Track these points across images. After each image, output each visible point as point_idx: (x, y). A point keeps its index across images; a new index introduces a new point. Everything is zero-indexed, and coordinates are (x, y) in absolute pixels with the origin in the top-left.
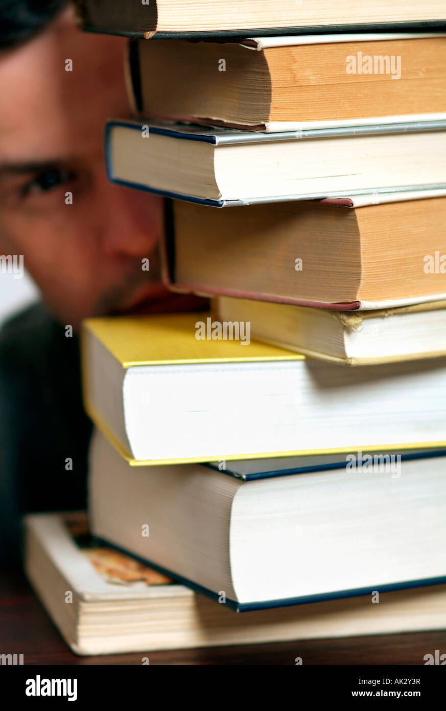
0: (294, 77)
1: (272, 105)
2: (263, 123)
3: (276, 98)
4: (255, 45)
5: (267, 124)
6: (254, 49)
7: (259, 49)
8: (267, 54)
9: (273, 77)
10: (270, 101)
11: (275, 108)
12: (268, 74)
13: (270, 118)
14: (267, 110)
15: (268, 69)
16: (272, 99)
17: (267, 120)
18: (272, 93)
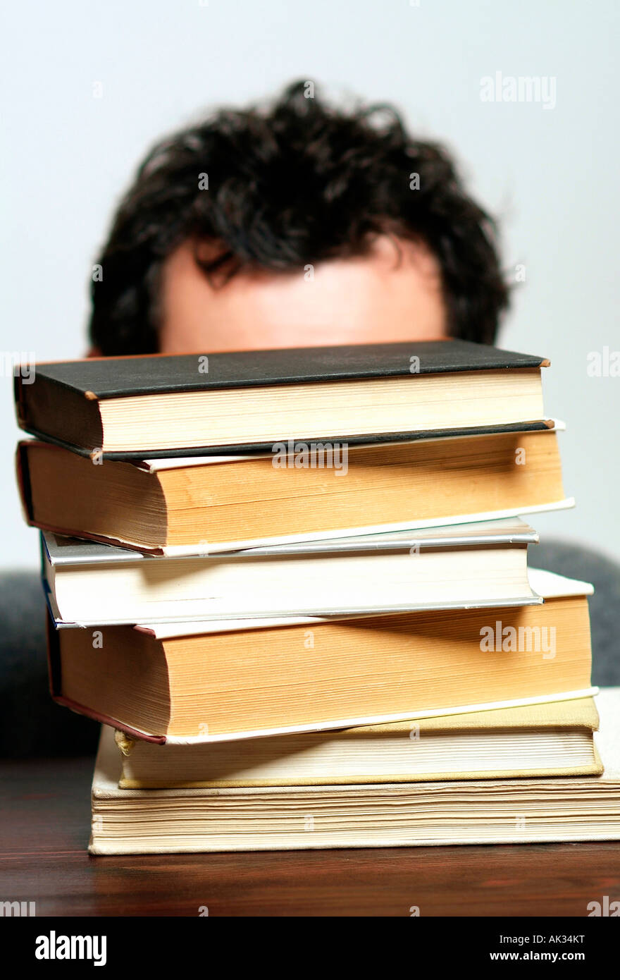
0: (191, 499)
1: (169, 529)
2: (160, 547)
3: (172, 521)
4: (148, 467)
5: (164, 549)
6: (146, 471)
7: (151, 472)
8: (160, 476)
9: (168, 499)
10: (166, 524)
11: (172, 531)
12: (163, 497)
13: (167, 542)
14: (164, 533)
15: (162, 491)
16: (169, 523)
17: (164, 544)
18: (168, 516)
